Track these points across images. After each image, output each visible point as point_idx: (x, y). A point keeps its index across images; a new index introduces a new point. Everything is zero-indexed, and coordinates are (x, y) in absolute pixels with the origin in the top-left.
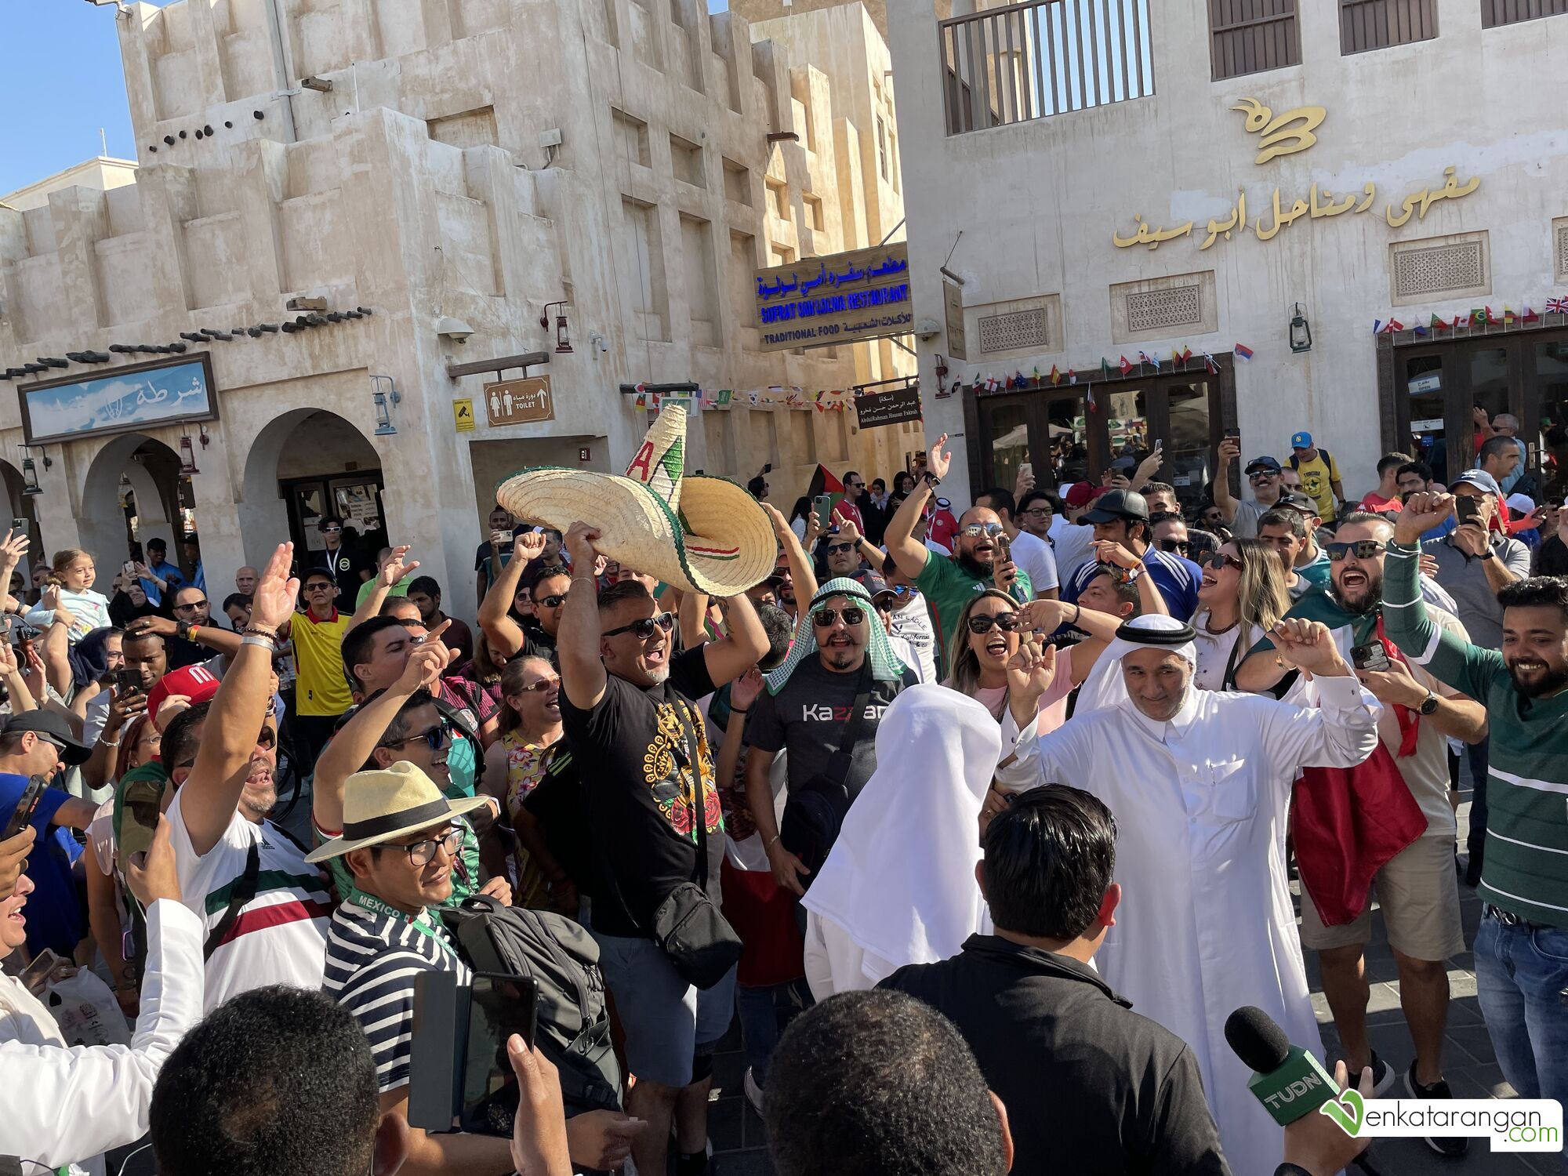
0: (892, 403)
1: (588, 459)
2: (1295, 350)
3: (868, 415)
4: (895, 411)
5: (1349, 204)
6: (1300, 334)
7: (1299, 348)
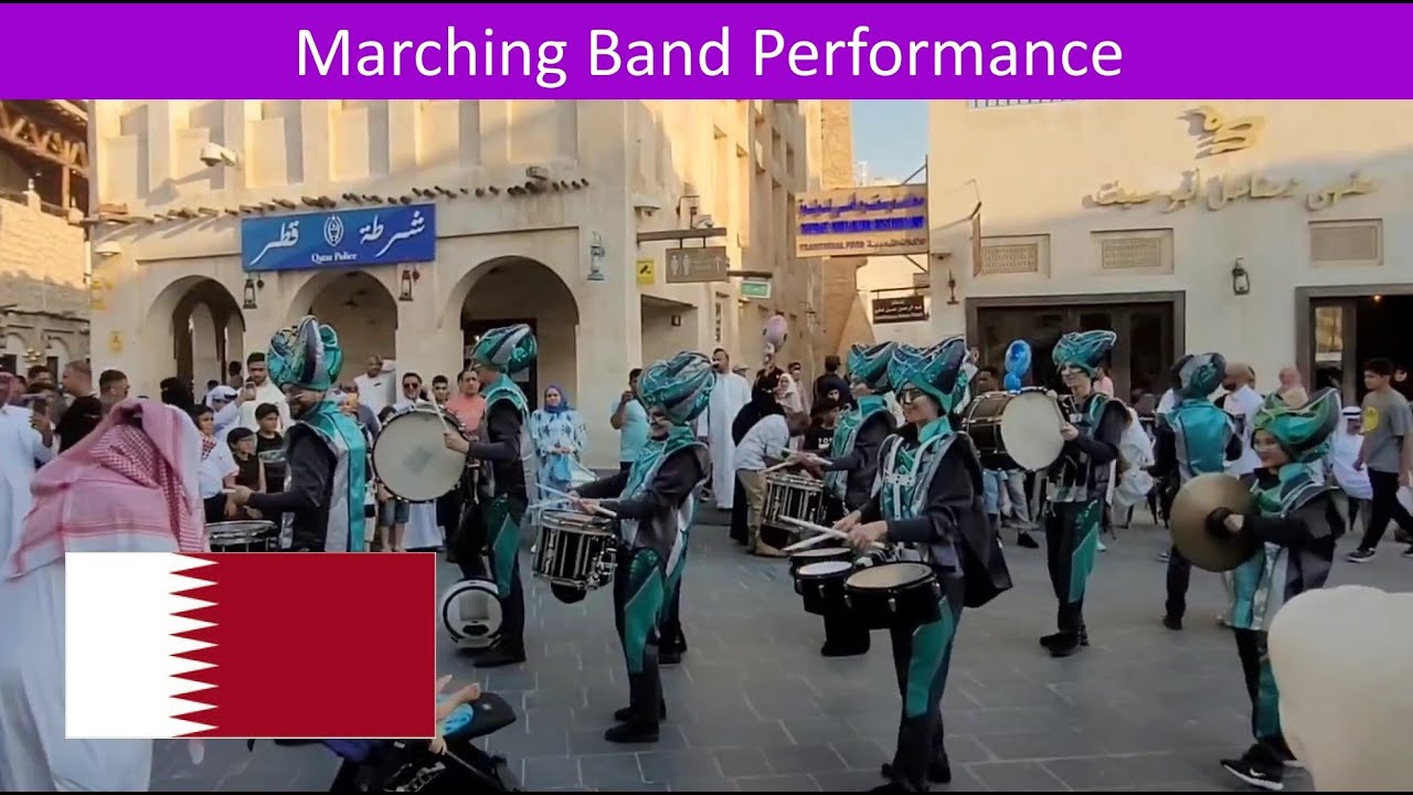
0: (902, 306)
1: (679, 325)
2: (1238, 293)
3: (881, 314)
4: (904, 312)
5: (1280, 190)
6: (1242, 281)
7: (1241, 292)
